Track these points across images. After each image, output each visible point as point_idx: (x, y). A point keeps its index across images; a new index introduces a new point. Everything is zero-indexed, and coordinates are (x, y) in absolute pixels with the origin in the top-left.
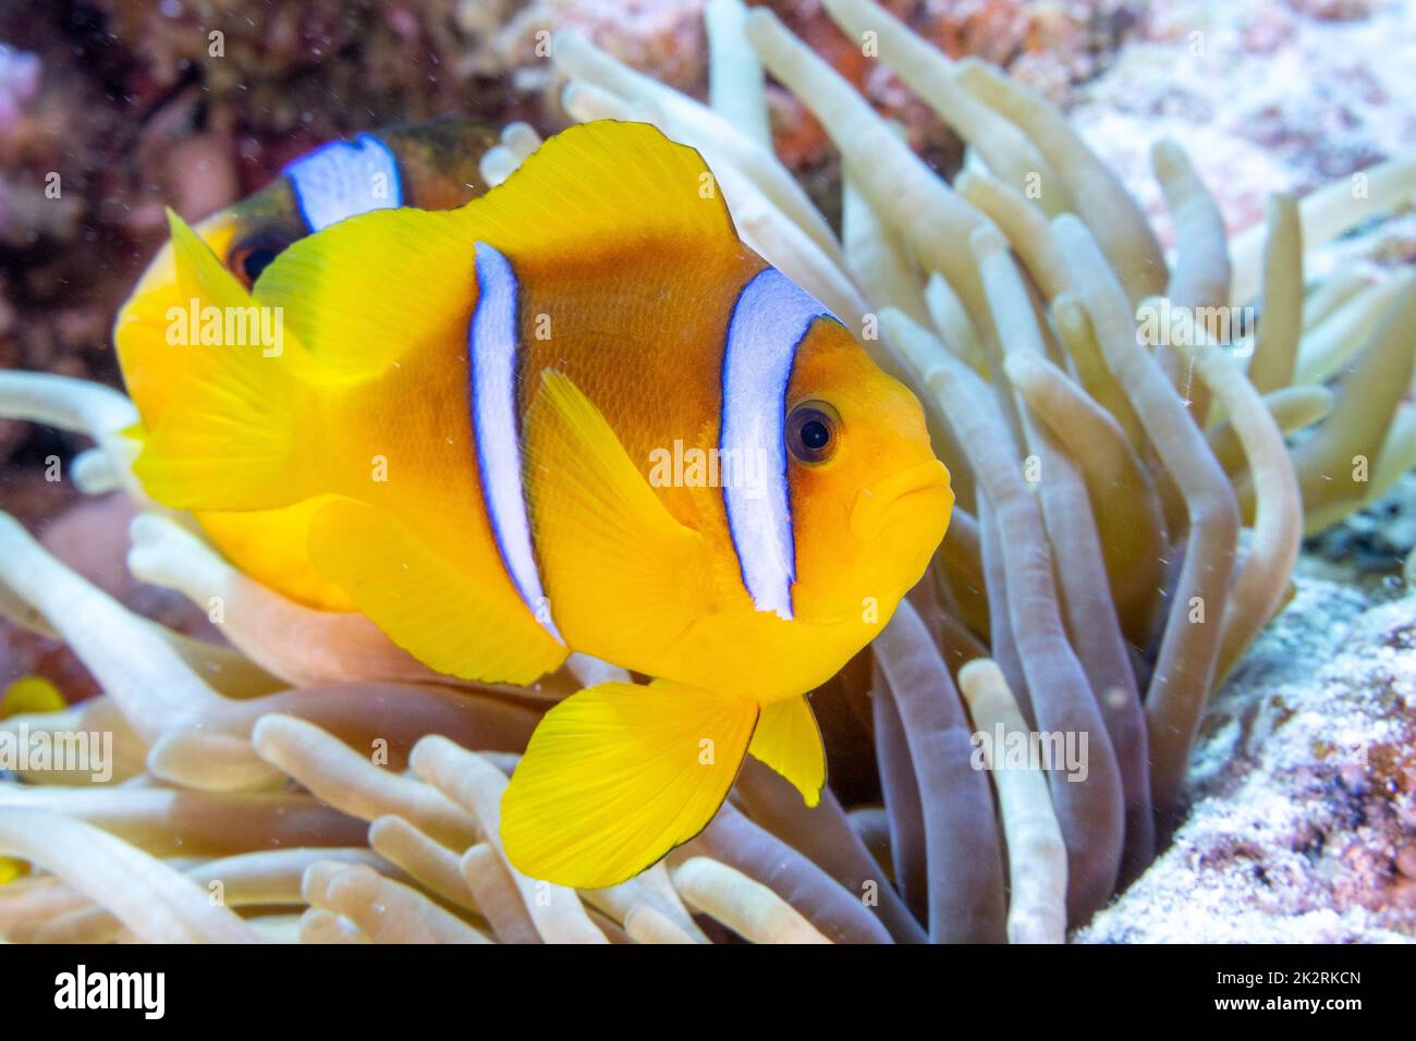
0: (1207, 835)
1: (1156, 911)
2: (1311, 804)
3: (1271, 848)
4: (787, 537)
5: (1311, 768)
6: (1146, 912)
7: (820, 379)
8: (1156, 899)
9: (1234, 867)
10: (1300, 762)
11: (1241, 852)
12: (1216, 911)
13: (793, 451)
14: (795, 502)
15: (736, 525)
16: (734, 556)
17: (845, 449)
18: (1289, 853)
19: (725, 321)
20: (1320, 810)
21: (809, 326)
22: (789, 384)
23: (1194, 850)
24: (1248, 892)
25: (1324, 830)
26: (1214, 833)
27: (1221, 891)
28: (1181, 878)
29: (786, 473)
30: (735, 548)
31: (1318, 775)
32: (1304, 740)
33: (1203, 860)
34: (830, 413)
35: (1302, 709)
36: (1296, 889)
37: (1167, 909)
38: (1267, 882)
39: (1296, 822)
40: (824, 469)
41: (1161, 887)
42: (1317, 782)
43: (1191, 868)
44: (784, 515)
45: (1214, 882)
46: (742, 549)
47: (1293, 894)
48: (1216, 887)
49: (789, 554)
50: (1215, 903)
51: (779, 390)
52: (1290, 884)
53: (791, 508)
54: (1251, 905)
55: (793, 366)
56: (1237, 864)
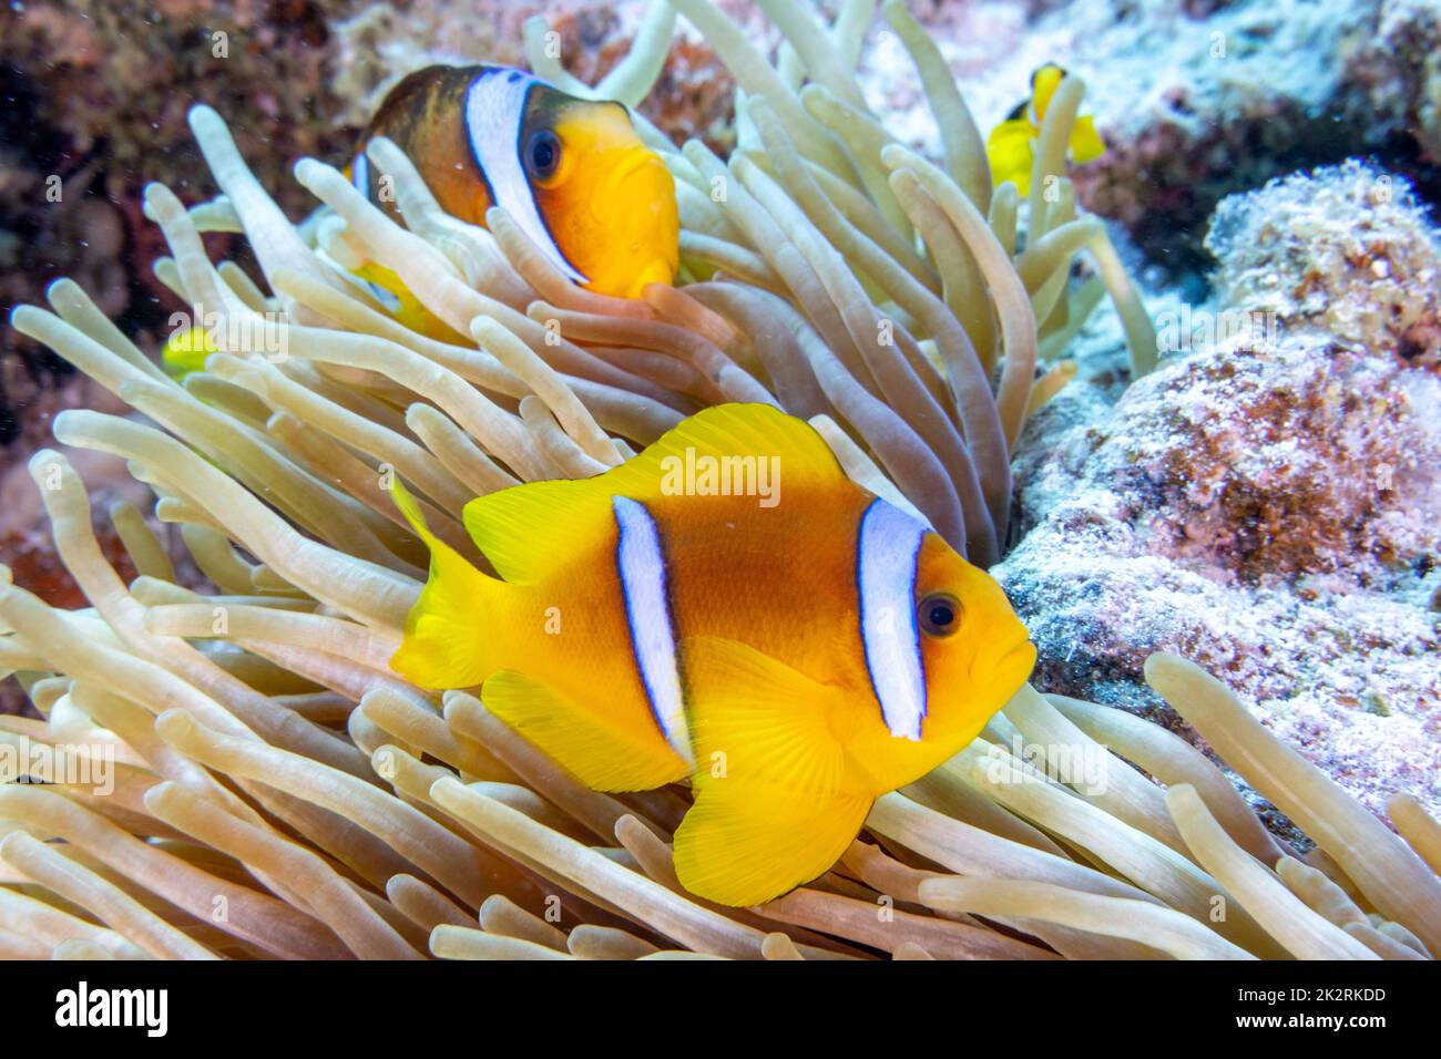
0: (1068, 511)
1: (1041, 558)
2: (1127, 493)
3: (1108, 519)
4: (921, 688)
5: (1126, 470)
6: (1033, 559)
7: (938, 577)
8: (1038, 551)
9: (1088, 530)
10: (1118, 467)
11: (1091, 520)
12: (1082, 556)
13: (924, 627)
14: (926, 664)
15: (877, 682)
16: (876, 701)
17: (967, 625)
18: (1119, 522)
19: (853, 540)
20: (1134, 496)
21: (922, 538)
22: (915, 582)
23: (1060, 520)
24: (1100, 543)
25: (1137, 510)
26: (1073, 508)
27: (1082, 545)
28: (1053, 538)
29: (919, 645)
30: (877, 697)
31: (1131, 474)
32: (1119, 453)
33: (1066, 527)
34: (953, 601)
35: (1112, 437)
36: (1127, 544)
37: (1048, 557)
38: (1110, 539)
39: (1118, 505)
40: (949, 640)
41: (1040, 545)
42: (1130, 479)
43: (1059, 533)
44: (917, 672)
45: (1076, 540)
46: (883, 697)
47: (1126, 546)
48: (1077, 543)
49: (921, 698)
50: (1080, 552)
51: (907, 586)
52: (1124, 540)
53: (923, 667)
54: (1103, 552)
55: (917, 570)
56: (1089, 528)
